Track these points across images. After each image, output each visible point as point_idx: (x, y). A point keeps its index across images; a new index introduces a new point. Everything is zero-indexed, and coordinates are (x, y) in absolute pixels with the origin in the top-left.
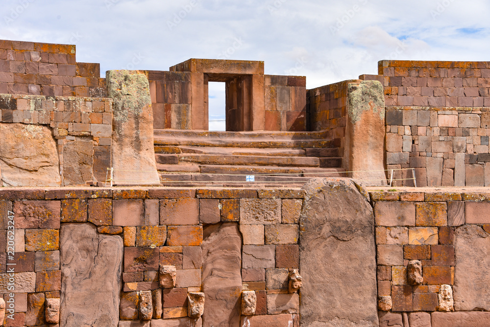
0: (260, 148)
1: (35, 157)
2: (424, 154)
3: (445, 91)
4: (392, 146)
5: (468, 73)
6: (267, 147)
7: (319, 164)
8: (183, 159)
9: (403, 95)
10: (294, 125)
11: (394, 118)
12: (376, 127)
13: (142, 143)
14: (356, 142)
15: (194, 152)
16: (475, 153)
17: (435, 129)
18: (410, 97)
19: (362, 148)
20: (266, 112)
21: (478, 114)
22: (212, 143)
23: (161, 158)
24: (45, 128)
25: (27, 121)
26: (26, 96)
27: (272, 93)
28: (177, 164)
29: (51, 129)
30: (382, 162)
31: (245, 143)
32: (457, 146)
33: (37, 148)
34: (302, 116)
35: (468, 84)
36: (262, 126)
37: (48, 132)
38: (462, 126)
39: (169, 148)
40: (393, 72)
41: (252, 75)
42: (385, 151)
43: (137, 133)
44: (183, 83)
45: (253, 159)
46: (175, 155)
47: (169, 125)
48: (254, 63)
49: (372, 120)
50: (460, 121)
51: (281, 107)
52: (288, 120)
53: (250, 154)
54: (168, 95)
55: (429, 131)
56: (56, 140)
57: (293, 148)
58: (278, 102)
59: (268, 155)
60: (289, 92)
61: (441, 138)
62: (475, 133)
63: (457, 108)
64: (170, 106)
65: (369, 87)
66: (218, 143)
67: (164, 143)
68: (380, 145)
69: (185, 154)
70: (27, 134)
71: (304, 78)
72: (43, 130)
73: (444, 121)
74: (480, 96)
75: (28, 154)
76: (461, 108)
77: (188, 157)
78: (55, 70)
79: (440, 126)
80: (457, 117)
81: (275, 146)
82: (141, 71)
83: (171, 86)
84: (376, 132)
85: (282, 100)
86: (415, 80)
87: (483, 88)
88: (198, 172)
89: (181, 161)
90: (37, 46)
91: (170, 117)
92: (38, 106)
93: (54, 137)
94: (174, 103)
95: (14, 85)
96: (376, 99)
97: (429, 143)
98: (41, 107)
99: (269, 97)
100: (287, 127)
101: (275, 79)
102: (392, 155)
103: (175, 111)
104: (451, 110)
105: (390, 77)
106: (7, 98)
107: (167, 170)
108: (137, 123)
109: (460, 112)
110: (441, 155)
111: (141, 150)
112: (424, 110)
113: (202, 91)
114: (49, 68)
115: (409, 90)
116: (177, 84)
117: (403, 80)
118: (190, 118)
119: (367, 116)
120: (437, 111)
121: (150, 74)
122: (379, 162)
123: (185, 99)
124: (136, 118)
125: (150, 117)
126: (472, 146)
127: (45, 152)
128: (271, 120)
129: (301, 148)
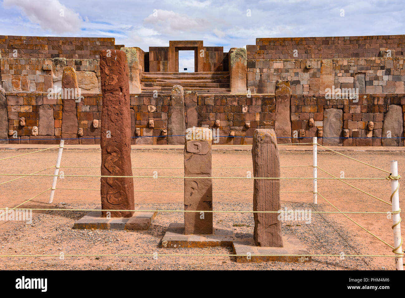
0: (196, 79)
1: (89, 84)
2: (266, 81)
3: (288, 51)
4: (250, 77)
5: (300, 43)
6: (199, 79)
7: (219, 86)
8: (155, 84)
9: (267, 54)
10: (217, 69)
11: (251, 65)
12: (243, 69)
13: (133, 78)
14: (233, 76)
15: (163, 81)
16: (292, 80)
17: (272, 70)
18: (270, 55)
19: (236, 79)
20: (204, 63)
21: (294, 62)
22: (173, 77)
23: (145, 84)
24: (93, 73)
25: (86, 70)
26: (85, 60)
27: (207, 55)
28: (153, 87)
29: (95, 73)
30: (246, 85)
31: (188, 77)
32: (283, 77)
33: (90, 80)
34: (221, 65)
36: (202, 70)
38: (285, 68)
39: (151, 80)
40: (261, 44)
41: (197, 47)
42: (247, 80)
43: (131, 74)
44: (166, 52)
45: (187, 84)
46: (153, 83)
47: (159, 70)
48: (198, 41)
49: (240, 66)
50: (284, 66)
51: (211, 61)
52: (214, 67)
53: (188, 82)
54: (159, 57)
55: (269, 70)
56: (97, 77)
57: (210, 79)
58: (210, 59)
59: (197, 82)
60: (215, 54)
61: (275, 74)
62: (292, 71)
64: (160, 62)
65: (239, 51)
66: (176, 77)
67: (151, 78)
68: (245, 77)
69: (158, 83)
70: (86, 75)
71: (223, 47)
72: (92, 73)
73: (276, 66)
74: (306, 53)
75: (86, 83)
76: (285, 60)
79: (274, 68)
80: (283, 64)
81: (202, 78)
82: (134, 47)
83: (160, 53)
84: (242, 71)
85: (212, 58)
86: (272, 47)
87: (308, 50)
88: (160, 90)
90: (98, 39)
91: (160, 67)
92: (90, 63)
93: (96, 76)
94: (161, 60)
95: (90, 55)
96: (242, 56)
97: (268, 76)
99: (205, 57)
100: (214, 70)
101: (208, 49)
102: (251, 81)
103: (162, 64)
104: (280, 60)
105: (260, 46)
106: (78, 61)
107: (146, 89)
108: (131, 70)
109: (284, 61)
110: (275, 81)
111: (133, 81)
112: (266, 61)
113: (174, 55)
114: (103, 48)
115: (269, 52)
116: (163, 53)
117: (267, 47)
118: (168, 67)
119: (238, 64)
120: (273, 61)
121: (151, 49)
122: (244, 85)
123: (166, 59)
124: (130, 67)
125: (136, 67)
126: (290, 77)
127: (93, 82)
128: (206, 67)
129: (213, 79)
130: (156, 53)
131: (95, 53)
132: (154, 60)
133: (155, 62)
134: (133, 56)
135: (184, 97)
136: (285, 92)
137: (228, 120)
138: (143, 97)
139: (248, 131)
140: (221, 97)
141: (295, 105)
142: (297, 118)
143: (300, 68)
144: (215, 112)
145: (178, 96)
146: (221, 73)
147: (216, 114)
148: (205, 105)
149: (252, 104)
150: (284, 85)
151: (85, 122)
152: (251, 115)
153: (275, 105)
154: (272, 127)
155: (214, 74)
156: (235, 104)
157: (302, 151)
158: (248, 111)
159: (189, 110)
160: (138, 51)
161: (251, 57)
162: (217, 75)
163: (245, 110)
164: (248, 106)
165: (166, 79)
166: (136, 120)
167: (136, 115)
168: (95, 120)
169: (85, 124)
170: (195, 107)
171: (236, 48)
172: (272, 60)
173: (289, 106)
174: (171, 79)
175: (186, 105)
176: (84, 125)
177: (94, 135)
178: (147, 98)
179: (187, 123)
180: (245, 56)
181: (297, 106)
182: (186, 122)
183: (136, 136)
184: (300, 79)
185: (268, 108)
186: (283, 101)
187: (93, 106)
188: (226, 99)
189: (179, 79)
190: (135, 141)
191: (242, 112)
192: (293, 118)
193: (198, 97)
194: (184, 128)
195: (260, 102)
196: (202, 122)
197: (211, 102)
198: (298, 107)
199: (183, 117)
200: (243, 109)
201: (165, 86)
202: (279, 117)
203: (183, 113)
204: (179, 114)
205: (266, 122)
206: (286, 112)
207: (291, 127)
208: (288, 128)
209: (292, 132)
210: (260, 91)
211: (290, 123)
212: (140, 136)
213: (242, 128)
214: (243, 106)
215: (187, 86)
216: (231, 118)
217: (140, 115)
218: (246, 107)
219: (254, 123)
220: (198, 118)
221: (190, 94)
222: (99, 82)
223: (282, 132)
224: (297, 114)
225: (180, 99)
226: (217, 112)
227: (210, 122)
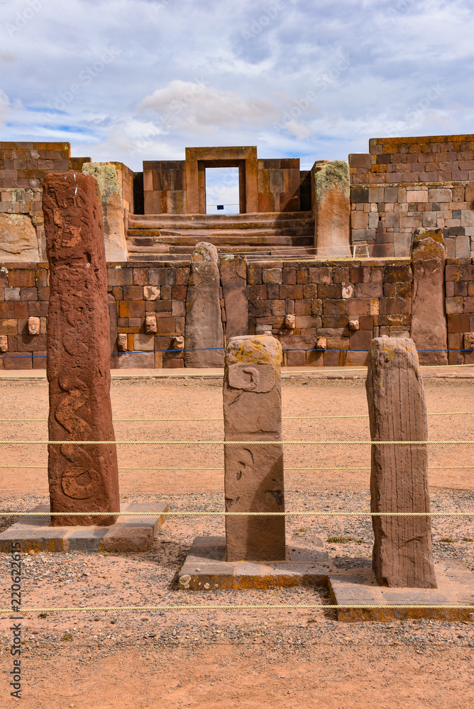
0: (242, 229)
1: (17, 241)
2: (392, 230)
3: (438, 165)
4: (357, 223)
5: (464, 147)
6: (248, 228)
7: (291, 243)
8: (157, 241)
9: (392, 172)
10: (287, 206)
11: (360, 196)
12: (342, 204)
13: (110, 228)
14: (321, 221)
15: (173, 234)
16: (446, 227)
17: (403, 205)
18: (399, 174)
19: (327, 227)
20: (260, 194)
21: (451, 189)
22: (194, 225)
23: (136, 240)
24: (25, 217)
25: (10, 210)
26: (9, 190)
27: (265, 176)
28: (152, 245)
29: (31, 217)
30: (348, 239)
31: (226, 225)
32: (427, 221)
33: (19, 234)
34: (296, 197)
35: (462, 157)
36: (255, 208)
37: (28, 220)
38: (432, 201)
39: (149, 232)
40: (381, 150)
41: (244, 160)
42: (351, 228)
43: (105, 219)
44: (178, 171)
45: (224, 239)
46: (152, 238)
47: (165, 211)
48: (246, 148)
49: (336, 199)
50: (430, 197)
51: (274, 190)
52: (281, 201)
53: (227, 235)
54: (164, 182)
55: (396, 207)
56: (35, 227)
57: (273, 228)
58: (271, 184)
59: (244, 235)
60: (283, 174)
61: (410, 214)
62: (447, 208)
63: (427, 184)
64: (166, 193)
65: (333, 167)
66: (201, 225)
67: (148, 227)
68: (346, 223)
69: (163, 237)
70: (10, 222)
71: (298, 160)
72: (23, 218)
73: (413, 197)
75: (11, 239)
76: (431, 183)
77: (162, 239)
78: (52, 166)
79: (409, 201)
80: (427, 192)
81: (256, 226)
83: (167, 174)
84: (341, 210)
85: (275, 183)
86: (404, 157)
88: (167, 252)
89: (156, 243)
90: (36, 145)
91: (166, 203)
92: (19, 198)
93: (33, 224)
94: (170, 189)
95: (18, 180)
96: (340, 178)
97: (396, 219)
98: (21, 199)
99: (262, 180)
100: (281, 208)
101: (268, 163)
102: (358, 231)
103: (171, 197)
104: (421, 185)
105: (378, 156)
107: (139, 251)
109: (430, 187)
110: (409, 230)
111: (109, 234)
112: (392, 187)
113: (196, 177)
114: (46, 163)
115: (398, 167)
116: (172, 173)
117: (392, 157)
118: (185, 204)
119: (331, 195)
120: (405, 187)
121: (147, 165)
122: (344, 239)
123: (179, 186)
124: (105, 205)
125: (116, 204)
126: (443, 220)
127: (26, 237)
128: (265, 202)
129: (279, 227)
130: (159, 174)
131: (29, 175)
132: (154, 190)
133: (155, 192)
134: (110, 181)
135: (219, 268)
136: (433, 254)
137: (313, 315)
138: (133, 268)
139: (355, 336)
140: (297, 265)
141: (454, 281)
142: (460, 309)
143: (465, 201)
144: (284, 297)
145: (206, 266)
146: (296, 215)
147: (287, 303)
148: (263, 283)
149: (361, 281)
150: (430, 239)
151: (12, 322)
152: (360, 303)
153: (411, 281)
154: (405, 328)
155: (280, 217)
156: (327, 280)
157: (469, 378)
158: (354, 296)
159: (229, 295)
160: (120, 172)
161: (358, 179)
162: (287, 219)
163: (348, 293)
164: (354, 284)
165: (180, 228)
166: (118, 317)
167: (118, 306)
168: (32, 319)
169: (12, 327)
170: (243, 288)
171: (326, 162)
172: (403, 184)
173: (441, 283)
174: (190, 228)
175: (223, 284)
176: (8, 329)
177: (31, 349)
178: (142, 272)
179: (226, 323)
180: (346, 177)
181: (457, 282)
182: (224, 320)
183: (119, 350)
184: (464, 225)
185: (395, 288)
186: (428, 273)
187: (28, 288)
188: (308, 270)
189: (208, 228)
190: (118, 361)
191: (342, 298)
192: (450, 310)
193: (248, 267)
194: (219, 333)
195: (379, 277)
196: (258, 320)
197: (275, 278)
198: (460, 285)
199: (217, 310)
200: (344, 291)
201: (179, 244)
202: (420, 307)
203: (217, 300)
204: (209, 304)
205: (393, 317)
206: (435, 295)
207: (447, 327)
208: (440, 329)
209: (447, 339)
210: (378, 251)
211: (444, 319)
212: (128, 350)
213: (341, 330)
214: (343, 284)
215: (225, 244)
216: (318, 310)
217: (128, 307)
218: (350, 287)
219: (366, 319)
220: (249, 311)
221: (230, 261)
222: (38, 237)
223: (427, 338)
224: (458, 299)
225: (211, 272)
226: (288, 297)
227: (273, 320)
